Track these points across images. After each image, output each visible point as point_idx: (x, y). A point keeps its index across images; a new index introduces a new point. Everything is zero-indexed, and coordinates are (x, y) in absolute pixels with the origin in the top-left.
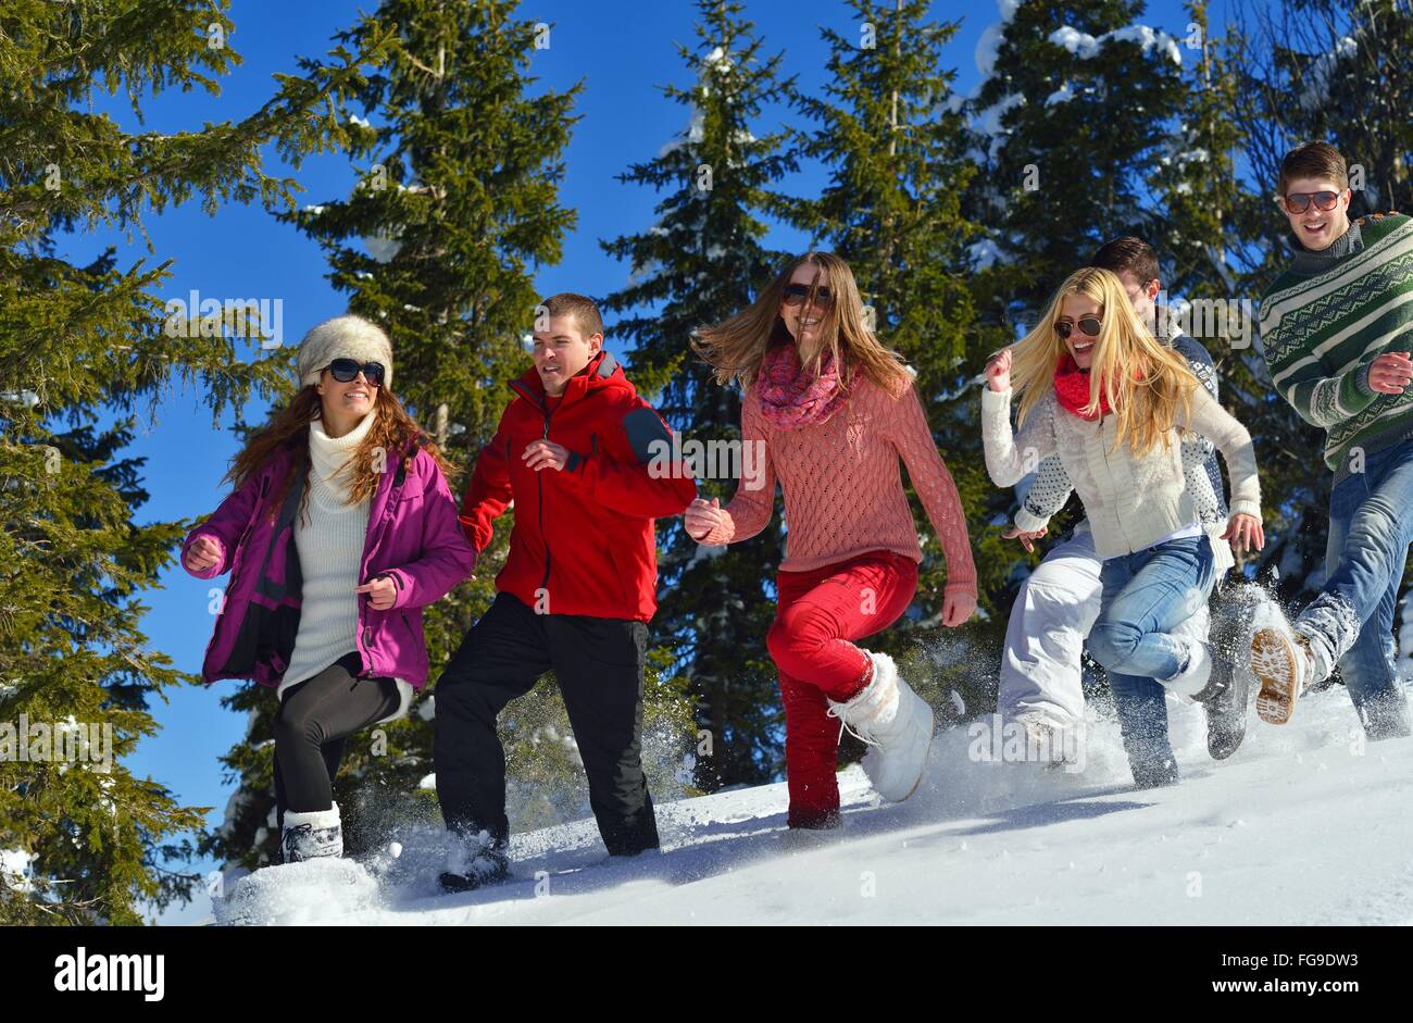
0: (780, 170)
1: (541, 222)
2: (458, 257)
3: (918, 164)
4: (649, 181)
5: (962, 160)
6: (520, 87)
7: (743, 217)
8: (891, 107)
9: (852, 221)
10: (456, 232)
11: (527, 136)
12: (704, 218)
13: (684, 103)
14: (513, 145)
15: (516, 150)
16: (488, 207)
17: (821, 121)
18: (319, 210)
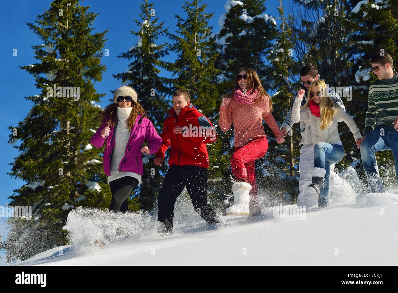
0: (164, 55)
1: (96, 69)
2: (72, 79)
4: (126, 58)
5: (215, 52)
6: (90, 31)
7: (153, 68)
8: (195, 37)
9: (184, 69)
10: (72, 72)
11: (92, 45)
12: (142, 68)
13: (137, 35)
14: (88, 47)
15: (89, 49)
16: (81, 65)
17: (175, 41)
18: (33, 66)
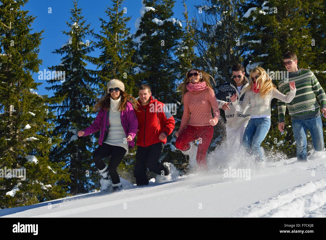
0: (90, 51)
1: (34, 63)
2: (14, 71)
3: (122, 49)
4: (59, 53)
5: (132, 49)
6: (29, 31)
7: (81, 62)
8: (115, 36)
9: (106, 63)
10: (14, 65)
11: (31, 43)
12: (72, 62)
13: (68, 35)
14: (27, 44)
15: (28, 46)
16: (22, 59)
17: (99, 39)
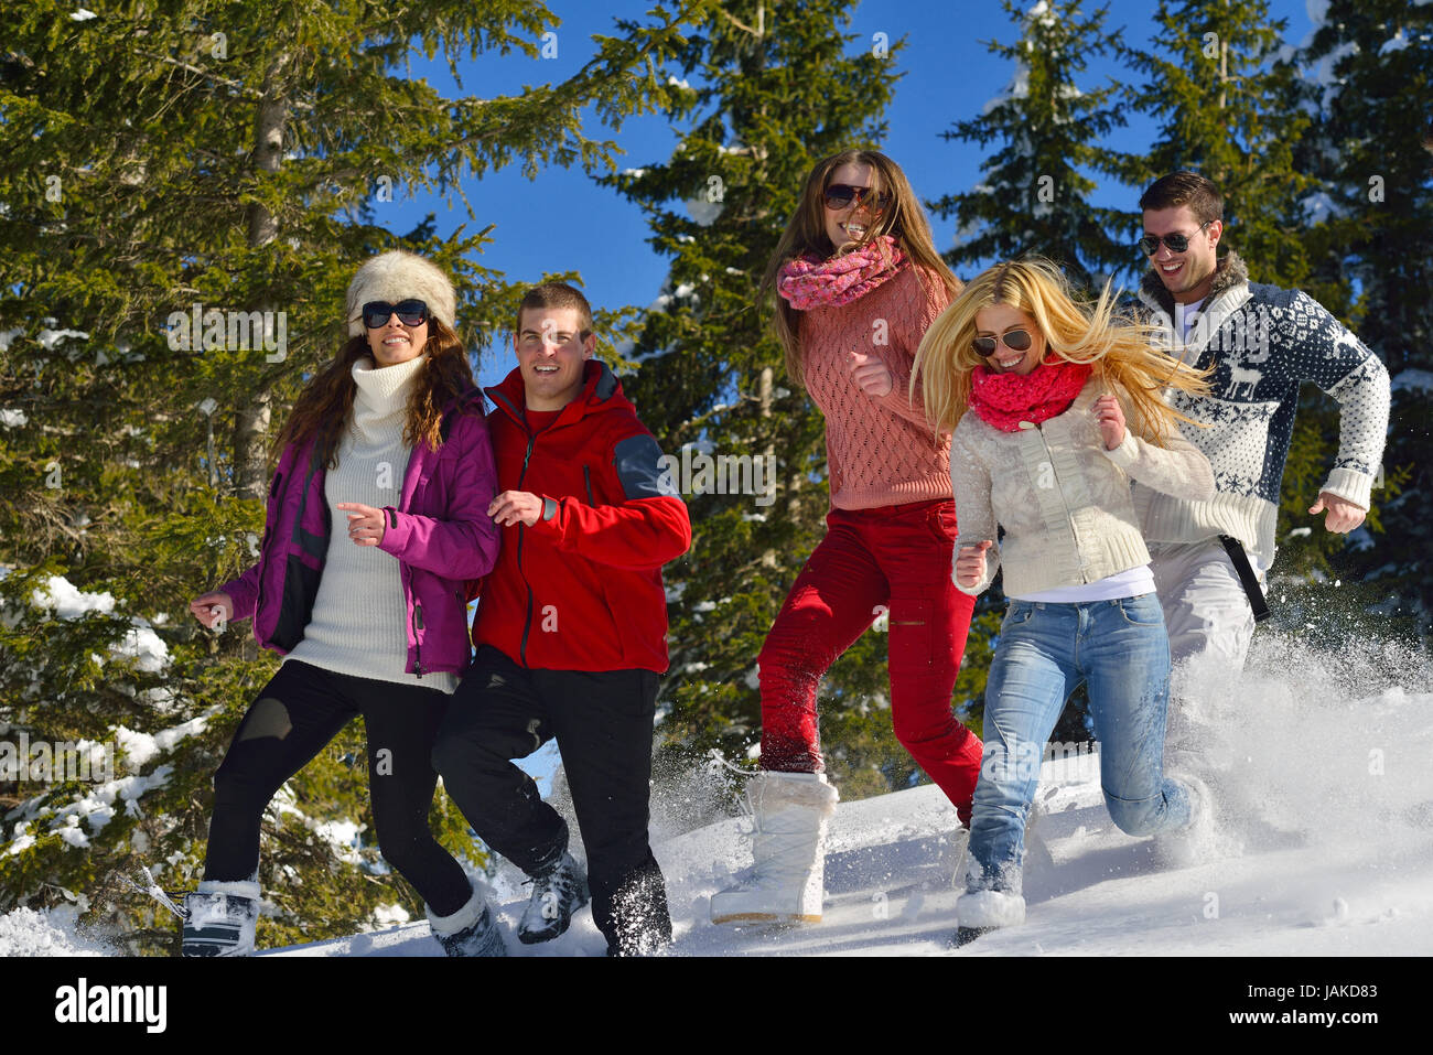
0: (1107, 125)
2: (780, 219)
3: (1249, 116)
4: (973, 138)
5: (1293, 111)
6: (841, 45)
7: (1069, 173)
8: (1221, 58)
10: (778, 193)
11: (849, 95)
12: (1030, 176)
13: (1008, 58)
14: (834, 104)
15: (838, 109)
17: (1149, 74)
18: (639, 173)
